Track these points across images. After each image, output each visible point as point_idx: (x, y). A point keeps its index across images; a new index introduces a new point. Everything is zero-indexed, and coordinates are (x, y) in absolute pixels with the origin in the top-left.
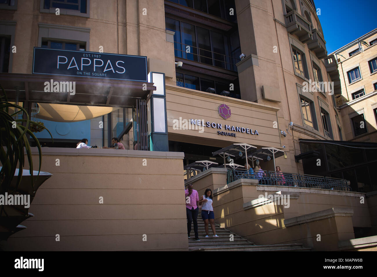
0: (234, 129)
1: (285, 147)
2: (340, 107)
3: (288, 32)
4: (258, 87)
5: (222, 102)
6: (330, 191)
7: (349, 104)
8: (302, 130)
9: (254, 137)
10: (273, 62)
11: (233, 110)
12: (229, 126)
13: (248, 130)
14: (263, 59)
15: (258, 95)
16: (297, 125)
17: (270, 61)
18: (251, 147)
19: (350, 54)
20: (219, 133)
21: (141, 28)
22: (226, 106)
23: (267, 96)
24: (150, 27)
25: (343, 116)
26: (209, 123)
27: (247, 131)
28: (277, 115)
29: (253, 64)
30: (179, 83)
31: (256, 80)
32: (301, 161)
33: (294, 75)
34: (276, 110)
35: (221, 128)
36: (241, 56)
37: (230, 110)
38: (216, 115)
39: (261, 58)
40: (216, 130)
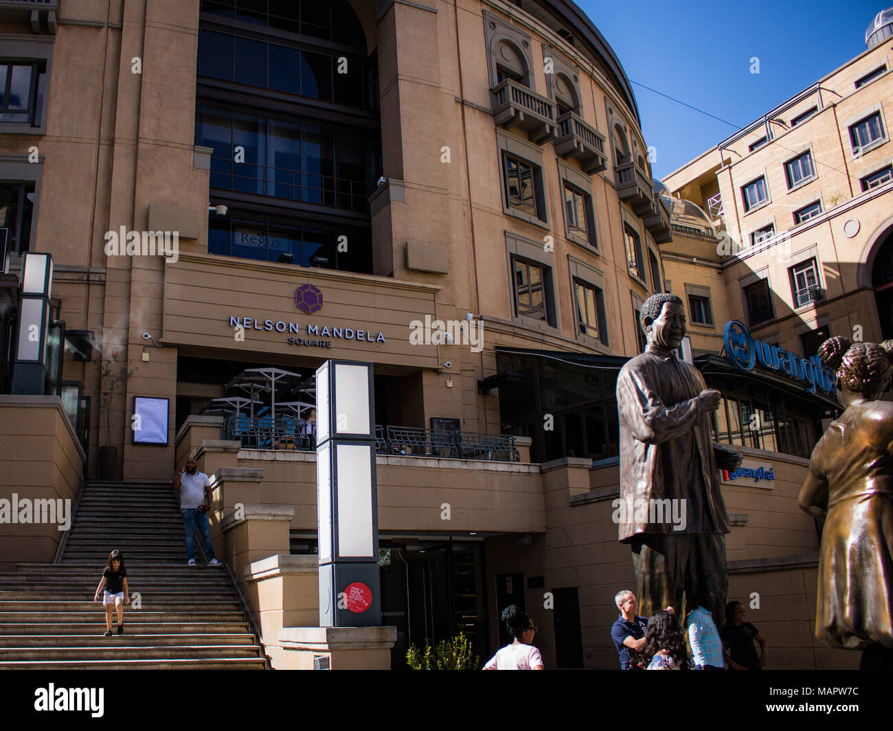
0: (328, 333)
1: (449, 365)
2: (721, 264)
3: (497, 125)
4: (397, 245)
5: (304, 281)
6: (441, 461)
7: (740, 257)
8: (507, 329)
9: (373, 347)
10: (440, 191)
11: (327, 295)
12: (316, 327)
13: (360, 333)
14: (416, 187)
15: (395, 262)
16: (492, 318)
17: (434, 190)
18: (287, 375)
19: (751, 148)
20: (290, 342)
21: (141, 146)
22: (313, 287)
23: (413, 263)
24: (160, 143)
25: (727, 283)
26: (269, 323)
27: (358, 335)
28: (434, 301)
29: (391, 199)
30: (262, 240)
31: (393, 230)
32: (495, 391)
33: (502, 215)
34: (435, 292)
35: (297, 331)
36: (379, 183)
37: (321, 296)
38: (290, 305)
39: (412, 186)
40: (285, 337)
